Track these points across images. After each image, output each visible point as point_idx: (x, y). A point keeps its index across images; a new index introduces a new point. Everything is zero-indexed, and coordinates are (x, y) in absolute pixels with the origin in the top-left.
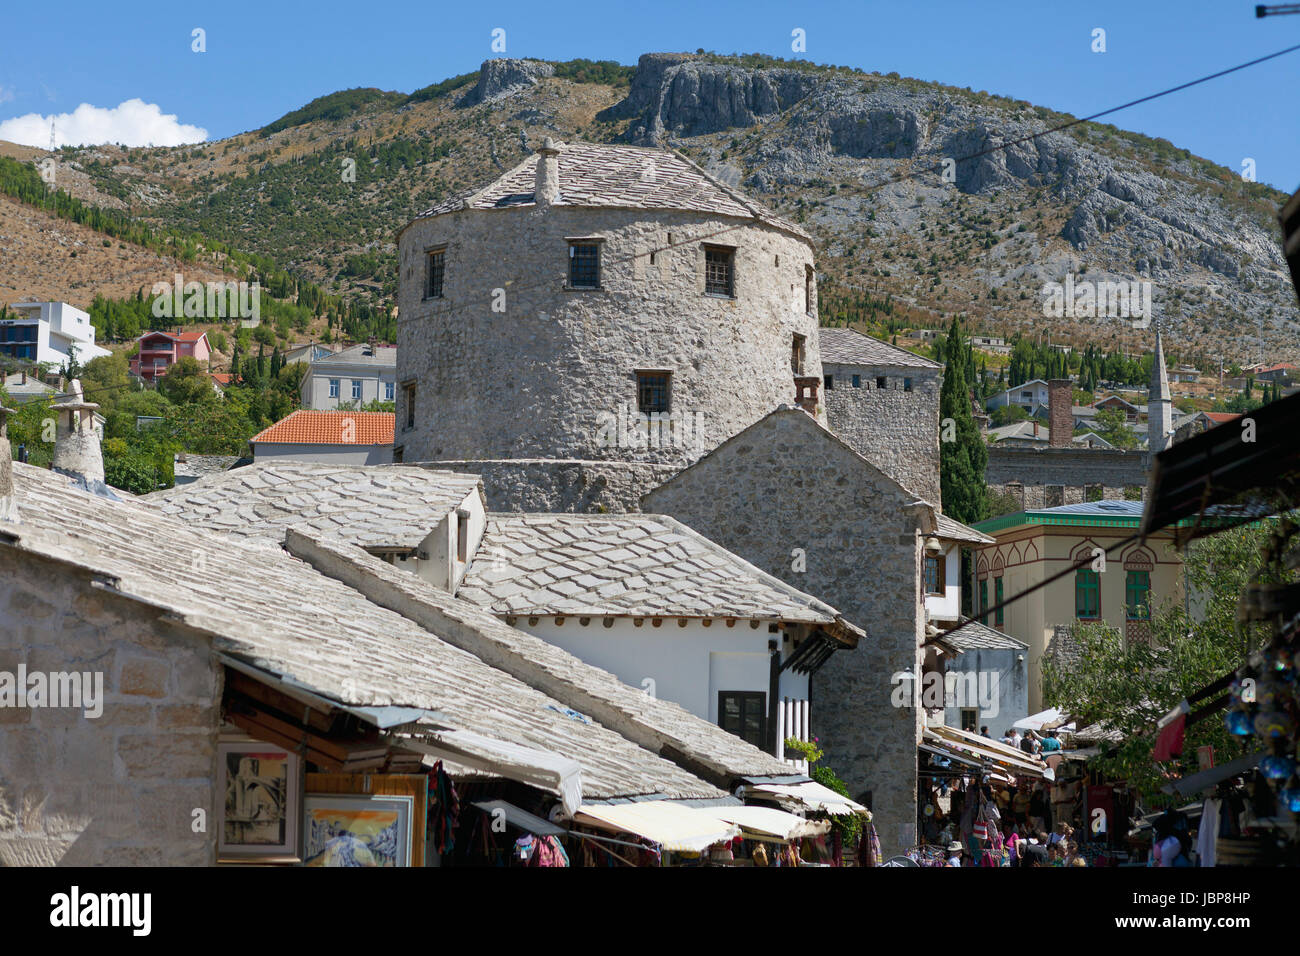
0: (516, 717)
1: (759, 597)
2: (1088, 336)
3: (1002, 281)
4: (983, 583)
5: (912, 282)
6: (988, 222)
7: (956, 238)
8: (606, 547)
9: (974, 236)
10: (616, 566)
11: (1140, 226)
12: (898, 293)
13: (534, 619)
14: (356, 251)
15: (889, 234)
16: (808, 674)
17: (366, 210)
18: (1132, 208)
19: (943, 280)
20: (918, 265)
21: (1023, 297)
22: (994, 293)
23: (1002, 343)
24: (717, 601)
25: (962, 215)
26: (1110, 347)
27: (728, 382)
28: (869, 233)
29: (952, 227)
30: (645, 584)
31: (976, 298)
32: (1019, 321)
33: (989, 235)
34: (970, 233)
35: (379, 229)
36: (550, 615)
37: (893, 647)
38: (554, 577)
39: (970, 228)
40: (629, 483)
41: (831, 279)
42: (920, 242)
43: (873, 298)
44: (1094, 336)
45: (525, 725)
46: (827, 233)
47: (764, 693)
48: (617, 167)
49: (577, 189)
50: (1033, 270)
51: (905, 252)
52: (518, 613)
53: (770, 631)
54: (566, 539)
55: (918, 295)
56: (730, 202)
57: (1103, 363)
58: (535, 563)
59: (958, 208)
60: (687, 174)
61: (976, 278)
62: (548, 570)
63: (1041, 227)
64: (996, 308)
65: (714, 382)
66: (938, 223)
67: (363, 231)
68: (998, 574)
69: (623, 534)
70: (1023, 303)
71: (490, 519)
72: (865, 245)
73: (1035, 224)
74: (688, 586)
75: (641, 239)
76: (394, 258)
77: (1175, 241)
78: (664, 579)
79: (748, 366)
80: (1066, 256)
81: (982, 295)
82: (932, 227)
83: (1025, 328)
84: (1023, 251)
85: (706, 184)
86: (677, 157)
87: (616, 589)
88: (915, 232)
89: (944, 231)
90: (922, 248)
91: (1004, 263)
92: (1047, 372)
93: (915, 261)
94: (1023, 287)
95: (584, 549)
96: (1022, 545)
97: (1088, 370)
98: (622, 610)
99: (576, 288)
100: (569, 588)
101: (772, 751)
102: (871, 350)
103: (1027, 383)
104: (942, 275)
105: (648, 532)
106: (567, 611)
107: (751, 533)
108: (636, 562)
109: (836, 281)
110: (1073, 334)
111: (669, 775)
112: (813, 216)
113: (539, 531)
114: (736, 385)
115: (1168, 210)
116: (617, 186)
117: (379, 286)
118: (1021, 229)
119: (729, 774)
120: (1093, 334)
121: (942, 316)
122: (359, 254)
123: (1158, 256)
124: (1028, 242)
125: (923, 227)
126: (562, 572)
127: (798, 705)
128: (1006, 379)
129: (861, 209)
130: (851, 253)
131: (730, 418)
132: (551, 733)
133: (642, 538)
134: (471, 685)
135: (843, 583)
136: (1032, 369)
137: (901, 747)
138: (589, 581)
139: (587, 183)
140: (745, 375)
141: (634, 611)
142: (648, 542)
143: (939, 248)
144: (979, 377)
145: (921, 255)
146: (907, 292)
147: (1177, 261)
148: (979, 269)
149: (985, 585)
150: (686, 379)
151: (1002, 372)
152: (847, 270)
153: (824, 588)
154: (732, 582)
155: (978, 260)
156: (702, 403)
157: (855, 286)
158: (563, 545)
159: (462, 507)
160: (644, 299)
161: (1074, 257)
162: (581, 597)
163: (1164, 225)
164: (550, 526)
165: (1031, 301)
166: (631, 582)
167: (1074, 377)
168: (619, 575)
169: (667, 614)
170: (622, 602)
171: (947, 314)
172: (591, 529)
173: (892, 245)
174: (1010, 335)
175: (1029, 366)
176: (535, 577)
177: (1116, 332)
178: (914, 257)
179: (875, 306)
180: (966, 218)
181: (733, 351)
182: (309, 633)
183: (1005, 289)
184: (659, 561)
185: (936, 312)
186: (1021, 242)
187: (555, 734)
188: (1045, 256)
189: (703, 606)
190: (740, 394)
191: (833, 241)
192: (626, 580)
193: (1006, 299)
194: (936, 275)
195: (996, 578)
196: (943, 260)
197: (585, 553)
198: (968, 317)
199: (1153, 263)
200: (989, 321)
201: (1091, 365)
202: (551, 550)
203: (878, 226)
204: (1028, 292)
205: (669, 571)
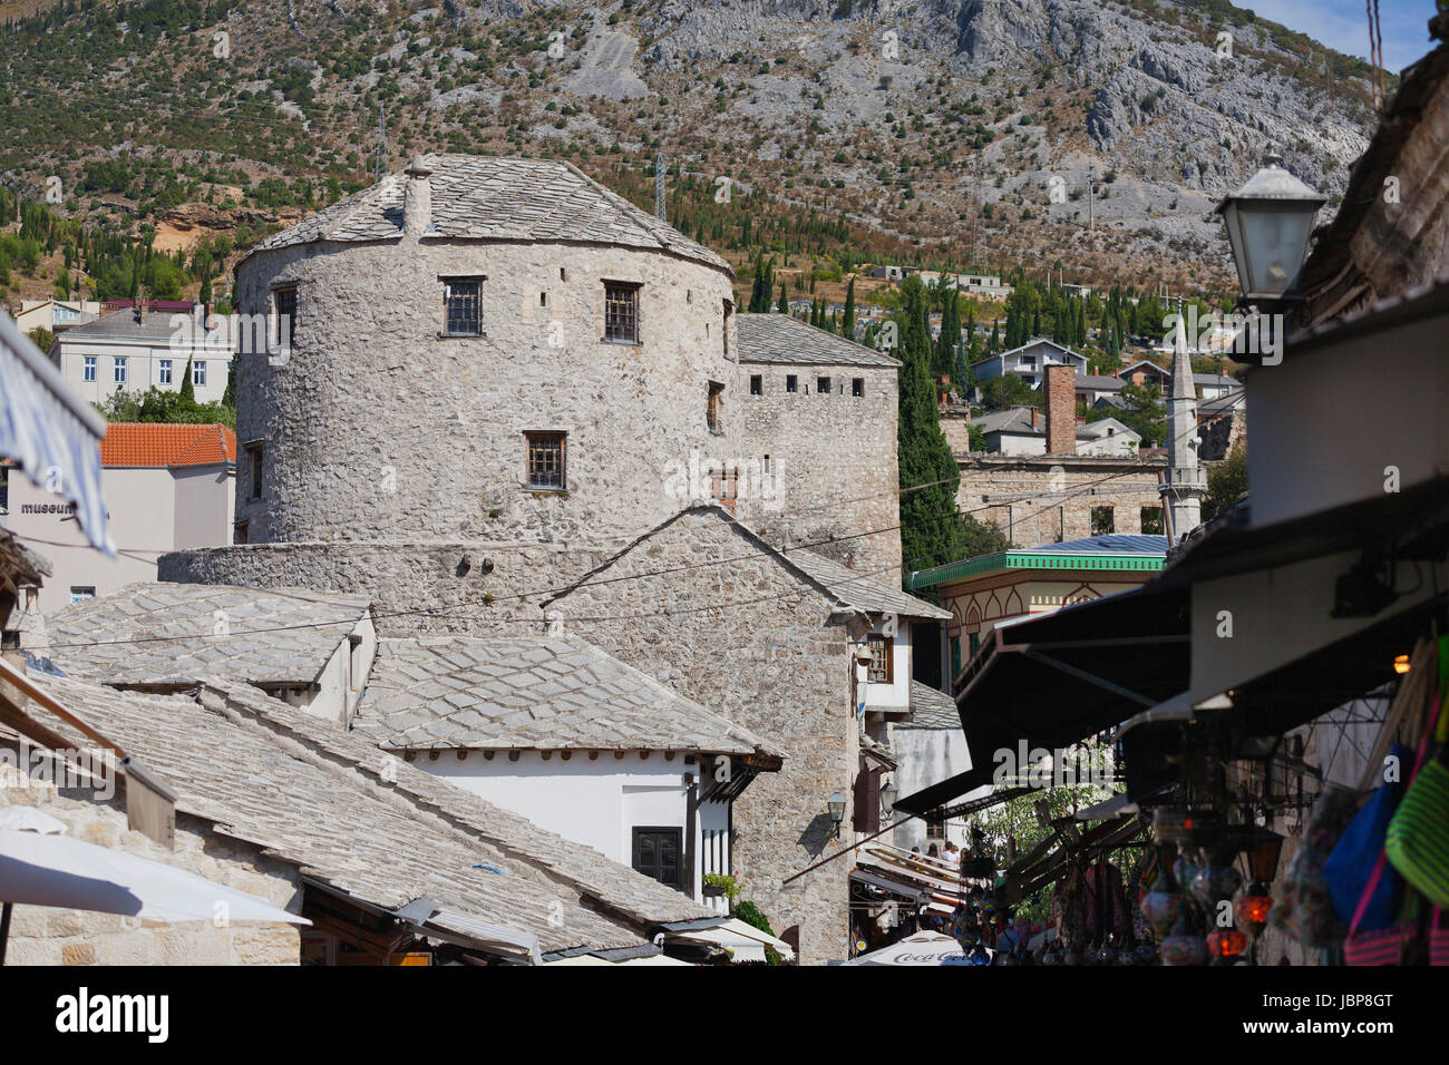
0: (451, 878)
1: (675, 725)
2: (1116, 270)
3: (998, 194)
4: (955, 641)
5: (875, 194)
6: (979, 112)
7: (935, 134)
8: (509, 671)
9: (959, 132)
10: (522, 693)
11: (1185, 117)
12: (855, 212)
13: (434, 754)
14: (100, 156)
15: (842, 129)
16: (727, 803)
17: (113, 96)
18: (1174, 92)
19: (918, 193)
20: (884, 171)
21: (1026, 216)
22: (987, 211)
23: (997, 281)
24: (629, 732)
25: (943, 102)
26: (1146, 285)
27: (634, 444)
28: (814, 127)
29: (928, 119)
30: (553, 713)
31: (962, 218)
32: (1022, 250)
33: (979, 130)
34: (954, 126)
35: (131, 124)
36: (452, 748)
37: (821, 766)
38: (454, 706)
39: (953, 119)
40: (518, 567)
41: (763, 192)
42: (886, 138)
43: (822, 218)
44: (1124, 270)
45: (461, 886)
46: (756, 126)
47: (681, 828)
48: (500, 185)
49: (453, 216)
50: (1038, 177)
51: (864, 153)
52: (417, 746)
53: (686, 762)
54: (465, 662)
55: (883, 212)
56: (633, 229)
57: (1133, 313)
58: (434, 690)
59: (938, 92)
60: (582, 193)
61: (963, 190)
62: (447, 698)
63: (1051, 120)
64: (990, 231)
65: (617, 445)
66: (910, 114)
67: (108, 127)
68: (974, 629)
69: (527, 655)
70: (1028, 226)
71: (380, 640)
72: (810, 143)
73: (1041, 114)
74: (599, 715)
75: (530, 275)
76: (153, 166)
77: (1233, 139)
78: (573, 708)
79: (657, 424)
80: (1085, 159)
81: (971, 212)
82: (903, 119)
83: (1030, 261)
84: (1027, 152)
85: (604, 206)
86: (570, 170)
87: (519, 719)
88: (879, 126)
89: (918, 126)
90: (888, 148)
91: (1001, 168)
92: (1056, 325)
93: (879, 167)
94: (1027, 203)
95: (484, 674)
96: (1003, 594)
97: (1112, 322)
98: (529, 743)
99: (453, 334)
100: (472, 719)
101: (690, 893)
102: (811, 342)
103: (1028, 345)
104: (916, 185)
105: (554, 654)
106: (471, 745)
107: (664, 643)
108: (540, 688)
109: (770, 195)
110: (1096, 268)
111: (591, 927)
112: (737, 104)
113: (436, 653)
114: (644, 446)
115: (1226, 96)
116: (500, 211)
117: (134, 206)
118: (1023, 122)
119: (647, 922)
120: (1123, 267)
121: (917, 243)
122: (104, 161)
123: (1210, 159)
124: (1033, 139)
125: (889, 119)
126: (463, 700)
127: (717, 838)
128: (1002, 336)
129: (804, 93)
130: (790, 155)
131: (637, 485)
132: (483, 892)
133: (547, 661)
134: (406, 847)
135: (766, 697)
136: (1037, 321)
137: (830, 876)
138: (493, 710)
139: (464, 208)
140: (653, 435)
141: (542, 744)
142: (553, 665)
143: (913, 146)
144: (964, 332)
145: (887, 158)
146: (867, 210)
147: (1236, 165)
148: (967, 178)
149: (958, 643)
150: (584, 440)
151: (996, 326)
152: (785, 179)
153: (745, 703)
154: (644, 709)
155: (964, 165)
156: (603, 468)
157: (796, 202)
158: (462, 670)
159: (354, 633)
160: (534, 347)
161: (1095, 160)
162: (484, 729)
163: (1218, 116)
164: (447, 647)
165: (1038, 222)
166: (538, 711)
167: (1091, 332)
168: (524, 703)
169: (577, 746)
170: (530, 734)
171: (923, 240)
172: (491, 650)
173: (847, 144)
174: (1008, 269)
175: (1033, 316)
176: (434, 705)
177: (1154, 264)
178: (877, 161)
179: (824, 231)
180: (948, 106)
181: (639, 405)
182: (264, 808)
183: (1002, 205)
184: (566, 686)
185: (908, 237)
186: (1024, 140)
187: (487, 893)
188: (1057, 157)
189: (615, 738)
190: (647, 456)
191: (766, 138)
192: (532, 710)
193: (1003, 218)
194: (906, 186)
195: (971, 635)
196: (917, 165)
197: (485, 678)
198: (952, 244)
199: (1203, 168)
200: (981, 250)
201: (1116, 317)
202: (449, 675)
203: (829, 118)
204: (1034, 208)
205: (577, 698)
